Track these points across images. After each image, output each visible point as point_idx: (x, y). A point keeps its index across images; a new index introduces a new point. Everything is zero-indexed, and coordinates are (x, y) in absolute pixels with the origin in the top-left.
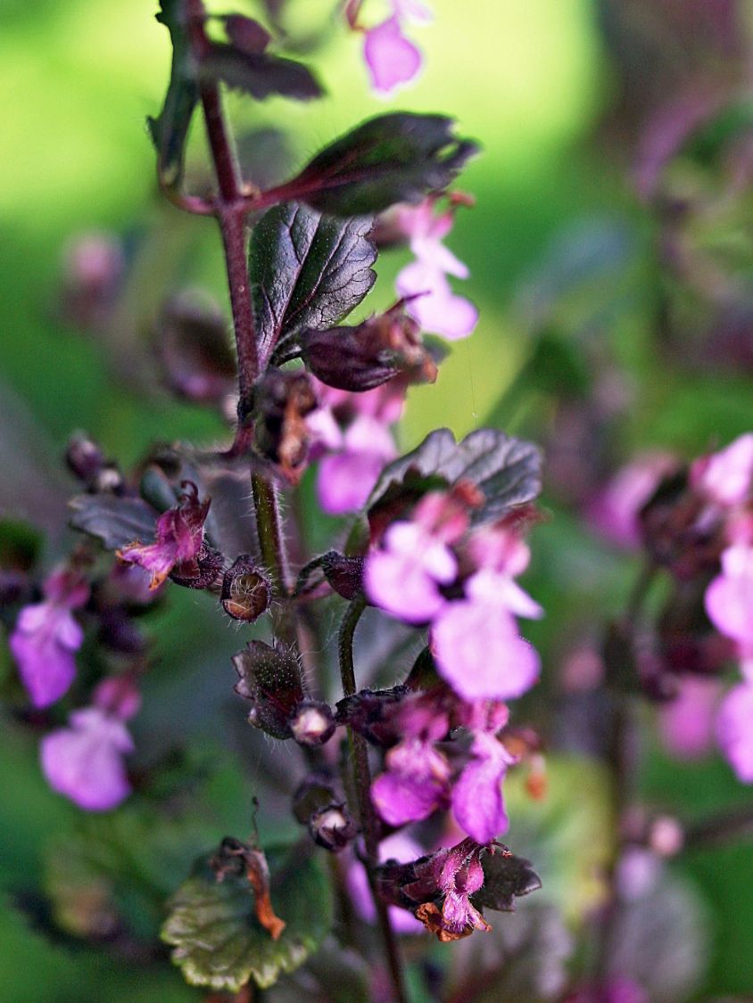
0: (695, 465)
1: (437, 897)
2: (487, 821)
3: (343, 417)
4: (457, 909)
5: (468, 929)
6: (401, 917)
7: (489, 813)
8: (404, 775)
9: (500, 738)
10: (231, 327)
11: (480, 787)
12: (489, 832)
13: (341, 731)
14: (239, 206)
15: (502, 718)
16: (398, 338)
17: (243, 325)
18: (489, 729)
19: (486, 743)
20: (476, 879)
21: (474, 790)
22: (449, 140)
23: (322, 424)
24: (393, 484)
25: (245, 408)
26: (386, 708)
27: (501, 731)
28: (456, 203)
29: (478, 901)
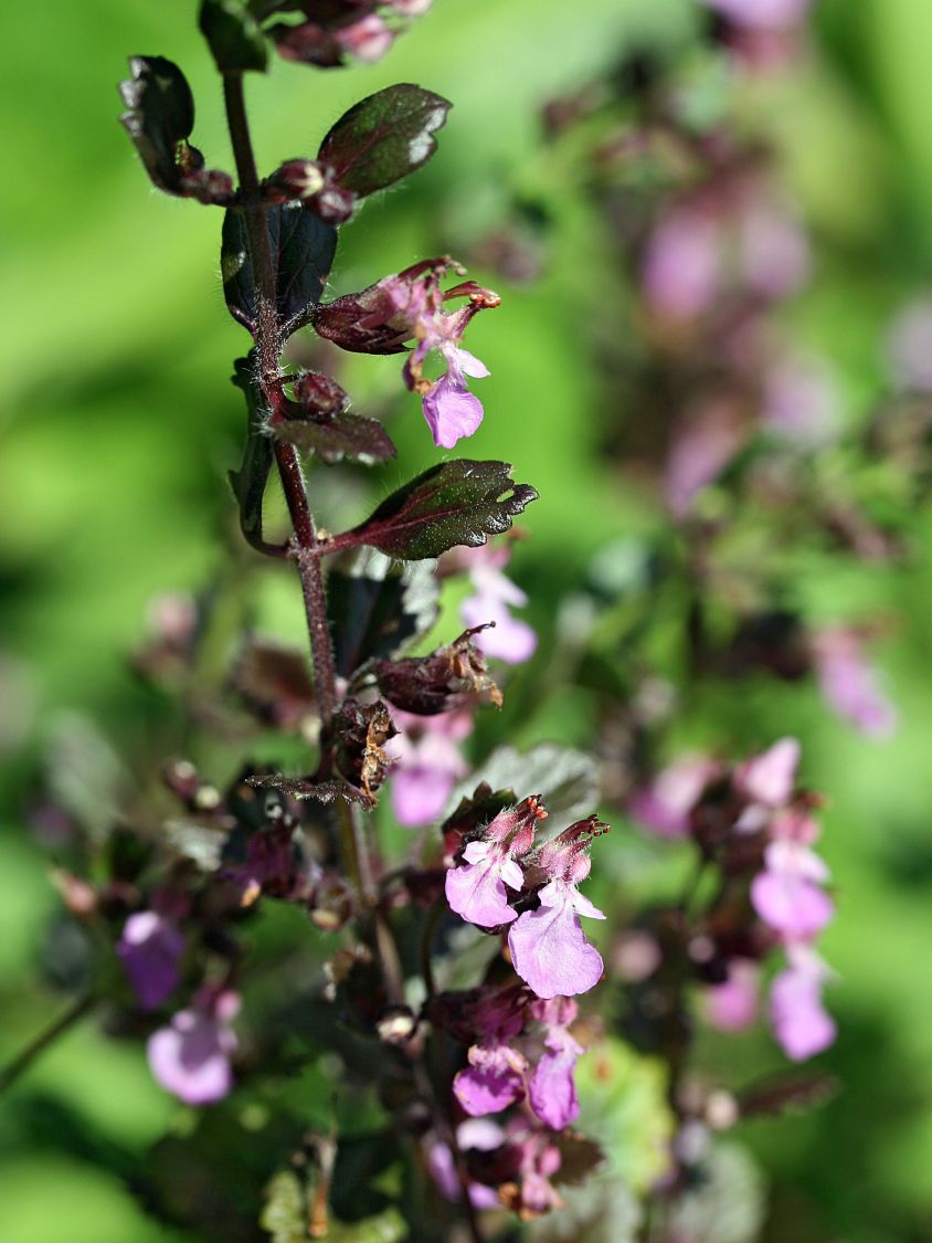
0: (738, 768)
1: (515, 1177)
2: (562, 1108)
3: (415, 735)
4: (535, 1188)
5: (545, 1208)
6: (481, 1195)
7: (564, 1101)
8: (483, 1071)
9: (571, 1030)
10: (310, 661)
11: (555, 1077)
12: (564, 1119)
13: (424, 1028)
14: (316, 550)
15: (571, 1012)
16: (466, 668)
17: (323, 659)
18: (560, 1022)
19: (557, 1036)
20: (552, 1160)
21: (549, 1080)
22: (509, 484)
23: (398, 746)
24: (465, 801)
25: (326, 735)
26: (465, 1008)
27: (572, 1024)
28: (514, 538)
29: (556, 1180)
